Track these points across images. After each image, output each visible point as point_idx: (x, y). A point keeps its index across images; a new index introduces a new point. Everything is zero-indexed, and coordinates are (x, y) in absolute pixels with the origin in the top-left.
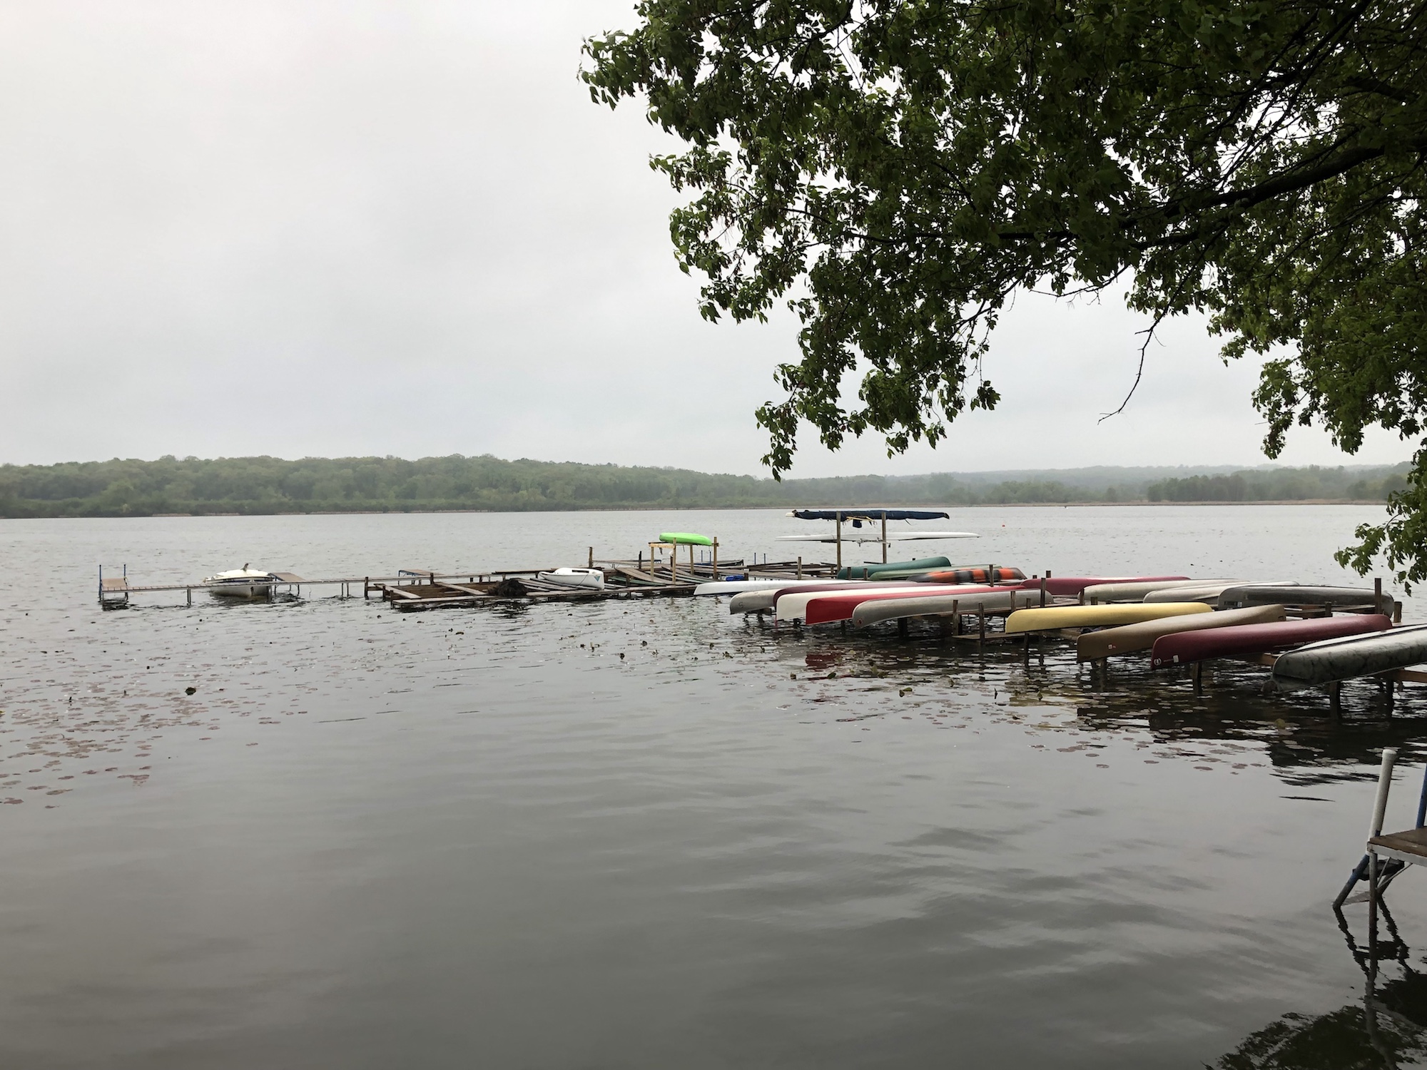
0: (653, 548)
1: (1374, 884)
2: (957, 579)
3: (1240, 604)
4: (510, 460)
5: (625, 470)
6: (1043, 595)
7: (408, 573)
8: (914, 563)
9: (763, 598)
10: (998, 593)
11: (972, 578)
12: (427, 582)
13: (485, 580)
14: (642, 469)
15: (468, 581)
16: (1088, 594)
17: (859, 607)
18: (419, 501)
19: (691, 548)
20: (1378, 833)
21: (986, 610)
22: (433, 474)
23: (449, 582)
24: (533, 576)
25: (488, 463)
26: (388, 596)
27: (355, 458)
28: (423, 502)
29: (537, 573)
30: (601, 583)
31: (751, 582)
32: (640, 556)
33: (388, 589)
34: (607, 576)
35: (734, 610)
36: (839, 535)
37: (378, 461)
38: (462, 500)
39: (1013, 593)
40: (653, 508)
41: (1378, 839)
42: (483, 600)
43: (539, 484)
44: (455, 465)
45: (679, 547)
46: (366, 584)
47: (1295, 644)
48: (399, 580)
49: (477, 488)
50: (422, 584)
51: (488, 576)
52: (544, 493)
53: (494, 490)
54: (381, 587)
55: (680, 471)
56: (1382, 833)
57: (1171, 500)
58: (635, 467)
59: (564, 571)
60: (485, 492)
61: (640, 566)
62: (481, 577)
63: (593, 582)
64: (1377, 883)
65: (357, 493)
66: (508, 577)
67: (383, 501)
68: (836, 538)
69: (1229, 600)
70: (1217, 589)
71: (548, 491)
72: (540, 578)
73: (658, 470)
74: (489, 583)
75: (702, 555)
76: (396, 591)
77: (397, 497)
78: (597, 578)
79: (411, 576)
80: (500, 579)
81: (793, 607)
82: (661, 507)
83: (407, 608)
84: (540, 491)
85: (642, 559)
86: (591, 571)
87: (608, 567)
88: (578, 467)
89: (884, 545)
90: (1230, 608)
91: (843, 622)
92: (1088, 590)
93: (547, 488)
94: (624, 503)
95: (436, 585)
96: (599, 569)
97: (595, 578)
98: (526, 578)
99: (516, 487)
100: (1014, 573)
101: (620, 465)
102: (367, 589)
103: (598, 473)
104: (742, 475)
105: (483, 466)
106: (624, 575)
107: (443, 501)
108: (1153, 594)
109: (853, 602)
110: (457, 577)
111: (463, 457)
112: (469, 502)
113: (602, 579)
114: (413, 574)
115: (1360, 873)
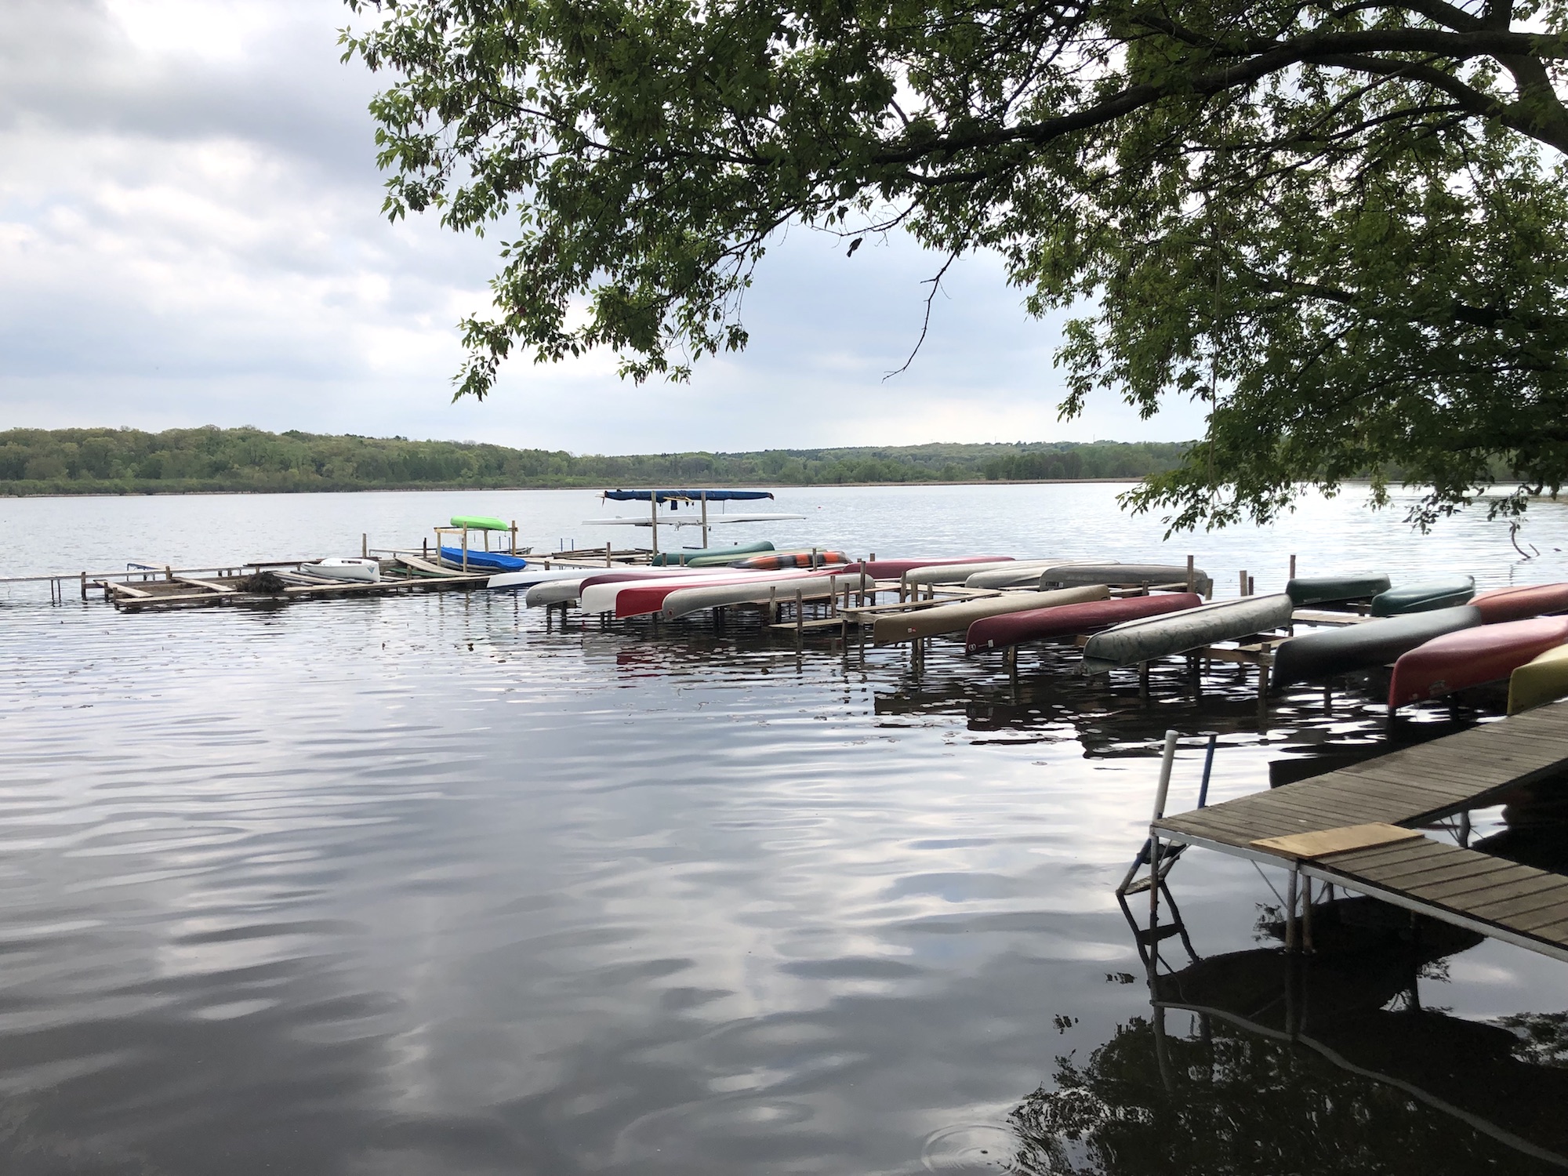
0: (439, 534)
1: (1156, 867)
2: (779, 564)
3: (1061, 584)
4: (277, 433)
5: (417, 444)
6: (863, 579)
7: (139, 567)
8: (736, 548)
9: (565, 589)
10: (817, 578)
11: (795, 563)
12: (163, 577)
13: (235, 573)
14: (437, 443)
15: (216, 575)
16: (909, 577)
17: (670, 596)
18: (163, 482)
19: (486, 534)
20: (1160, 815)
21: (804, 597)
22: (182, 449)
23: (190, 578)
24: (295, 569)
25: (248, 436)
26: (111, 597)
27: (80, 430)
28: (169, 482)
29: (298, 564)
30: (376, 575)
31: (554, 572)
32: (425, 543)
33: (111, 585)
34: (384, 568)
35: (531, 604)
36: (654, 518)
37: (110, 433)
38: (217, 480)
39: (833, 578)
40: (451, 488)
41: (1159, 822)
42: (231, 597)
43: (314, 461)
44: (210, 439)
45: (470, 534)
46: (84, 581)
47: (1109, 625)
48: (127, 575)
49: (236, 466)
50: (156, 579)
51: (239, 569)
52: (318, 471)
53: (257, 468)
54: (102, 583)
55: (484, 446)
56: (1165, 815)
57: (1008, 478)
58: (429, 441)
59: (332, 562)
60: (246, 471)
61: (425, 554)
62: (229, 570)
63: (367, 574)
64: (1158, 866)
65: (84, 472)
66: (262, 570)
67: (117, 481)
68: (651, 521)
69: (1052, 580)
70: (1039, 571)
71: (325, 469)
72: (302, 569)
73: (457, 445)
74: (241, 577)
75: (498, 543)
76: (121, 588)
77: (137, 476)
78: (371, 569)
79: (142, 571)
80: (253, 571)
81: (601, 600)
82: (462, 487)
83: (135, 609)
84: (314, 468)
85: (428, 547)
86: (364, 561)
87: (387, 557)
88: (359, 441)
89: (704, 529)
90: (1051, 589)
91: (655, 615)
92: (910, 573)
93: (323, 465)
94: (417, 483)
95: (175, 581)
96: (376, 559)
97: (368, 570)
98: (285, 571)
99: (285, 465)
100: (838, 557)
101: (411, 439)
102: (84, 587)
103: (384, 448)
104: (556, 451)
105: (243, 439)
106: (405, 565)
107: (194, 481)
108: (975, 576)
109: (663, 592)
110: (200, 571)
111: (219, 429)
112: (228, 483)
113: (377, 571)
114: (145, 568)
115: (1143, 858)
